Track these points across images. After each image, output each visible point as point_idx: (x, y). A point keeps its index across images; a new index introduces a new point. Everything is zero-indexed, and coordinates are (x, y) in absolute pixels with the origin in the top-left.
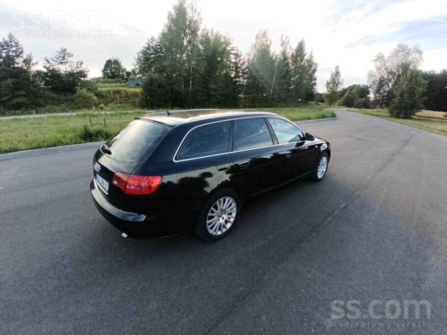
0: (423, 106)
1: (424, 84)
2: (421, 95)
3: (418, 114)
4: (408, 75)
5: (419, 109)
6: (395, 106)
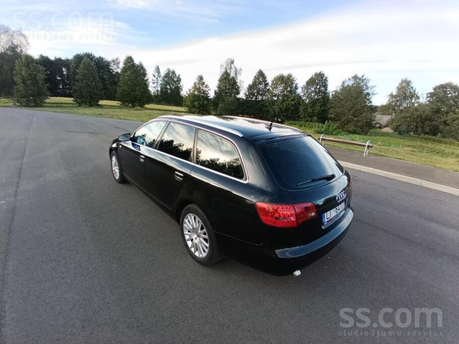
0: (48, 93)
1: (42, 71)
2: (43, 81)
3: (47, 101)
4: (23, 60)
5: (46, 96)
6: (21, 94)
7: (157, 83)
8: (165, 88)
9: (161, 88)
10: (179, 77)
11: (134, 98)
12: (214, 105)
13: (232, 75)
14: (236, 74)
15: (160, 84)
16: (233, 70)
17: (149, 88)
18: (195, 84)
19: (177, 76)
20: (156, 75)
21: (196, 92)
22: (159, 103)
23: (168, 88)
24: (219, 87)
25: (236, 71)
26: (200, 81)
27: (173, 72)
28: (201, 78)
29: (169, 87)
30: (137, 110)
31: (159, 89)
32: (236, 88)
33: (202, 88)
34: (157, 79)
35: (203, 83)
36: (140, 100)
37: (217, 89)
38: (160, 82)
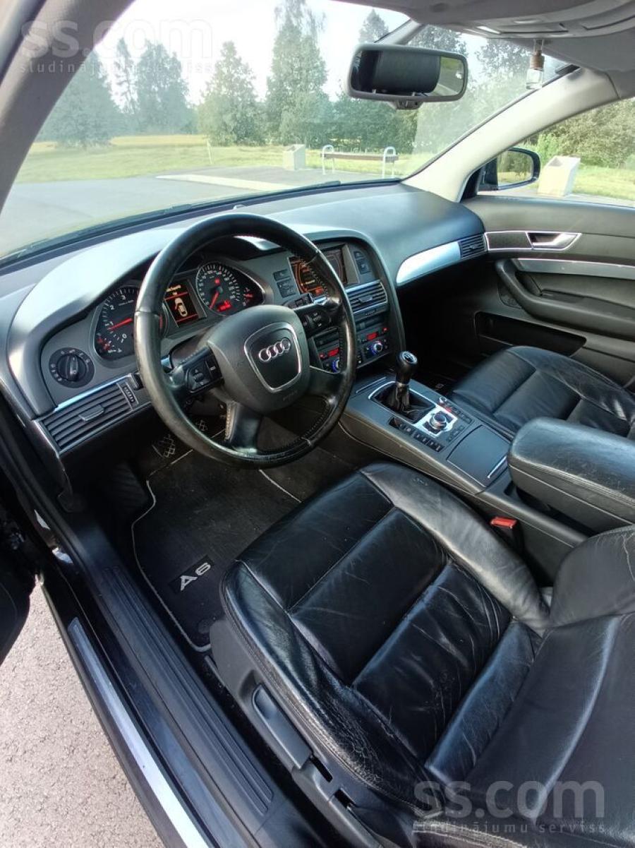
7: (128, 81)
8: (150, 92)
9: (139, 94)
10: (174, 60)
11: (82, 124)
12: (270, 119)
13: (305, 31)
14: (313, 29)
15: (136, 83)
16: (305, 20)
17: (112, 98)
18: (218, 66)
19: (171, 56)
20: (122, 60)
21: (224, 90)
22: (141, 130)
23: (154, 92)
24: (276, 68)
25: (313, 21)
26: (228, 57)
27: (160, 48)
28: (230, 48)
29: (156, 89)
30: (94, 153)
31: (135, 97)
32: (316, 67)
33: (236, 75)
34: (125, 71)
35: (238, 62)
36: (97, 127)
37: (271, 74)
38: (134, 78)
